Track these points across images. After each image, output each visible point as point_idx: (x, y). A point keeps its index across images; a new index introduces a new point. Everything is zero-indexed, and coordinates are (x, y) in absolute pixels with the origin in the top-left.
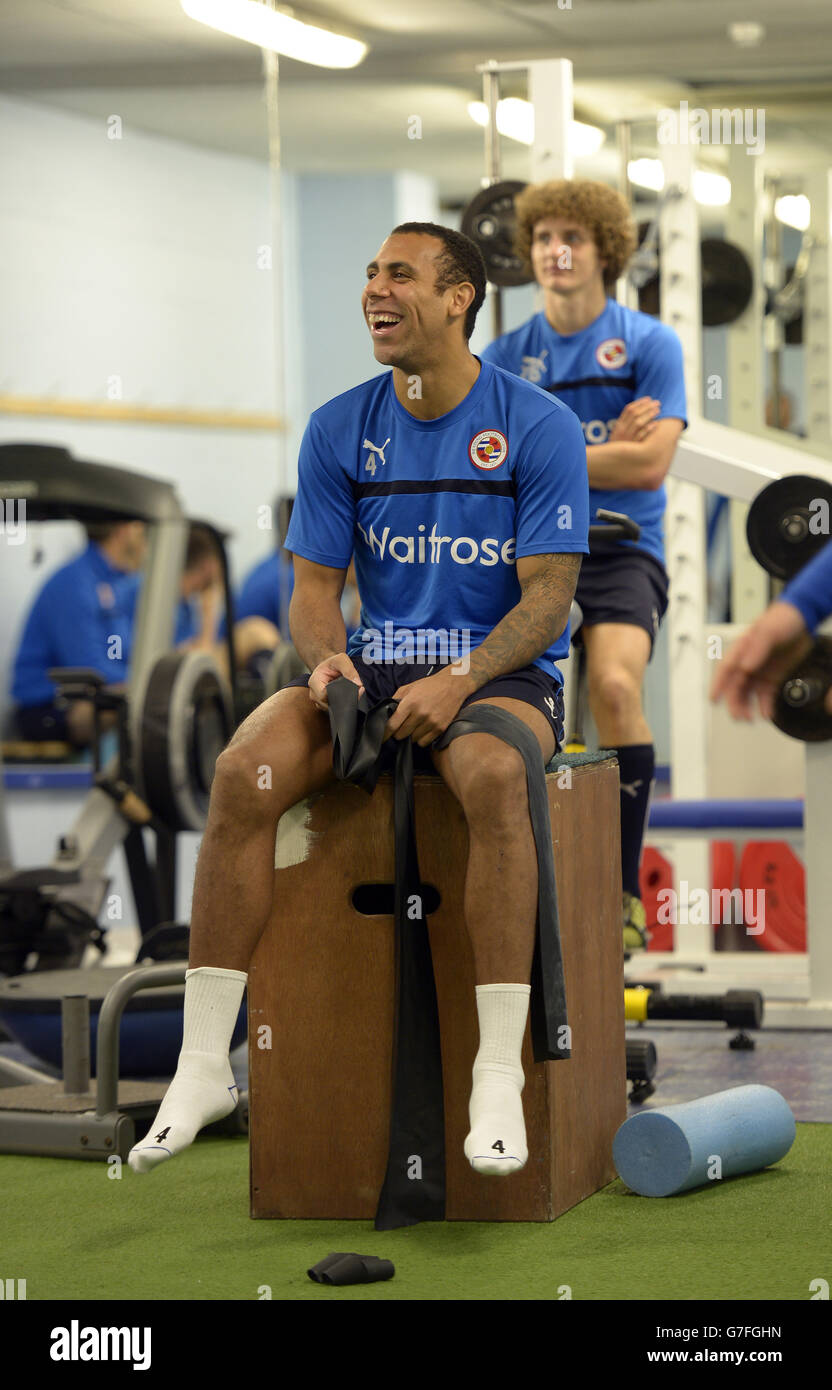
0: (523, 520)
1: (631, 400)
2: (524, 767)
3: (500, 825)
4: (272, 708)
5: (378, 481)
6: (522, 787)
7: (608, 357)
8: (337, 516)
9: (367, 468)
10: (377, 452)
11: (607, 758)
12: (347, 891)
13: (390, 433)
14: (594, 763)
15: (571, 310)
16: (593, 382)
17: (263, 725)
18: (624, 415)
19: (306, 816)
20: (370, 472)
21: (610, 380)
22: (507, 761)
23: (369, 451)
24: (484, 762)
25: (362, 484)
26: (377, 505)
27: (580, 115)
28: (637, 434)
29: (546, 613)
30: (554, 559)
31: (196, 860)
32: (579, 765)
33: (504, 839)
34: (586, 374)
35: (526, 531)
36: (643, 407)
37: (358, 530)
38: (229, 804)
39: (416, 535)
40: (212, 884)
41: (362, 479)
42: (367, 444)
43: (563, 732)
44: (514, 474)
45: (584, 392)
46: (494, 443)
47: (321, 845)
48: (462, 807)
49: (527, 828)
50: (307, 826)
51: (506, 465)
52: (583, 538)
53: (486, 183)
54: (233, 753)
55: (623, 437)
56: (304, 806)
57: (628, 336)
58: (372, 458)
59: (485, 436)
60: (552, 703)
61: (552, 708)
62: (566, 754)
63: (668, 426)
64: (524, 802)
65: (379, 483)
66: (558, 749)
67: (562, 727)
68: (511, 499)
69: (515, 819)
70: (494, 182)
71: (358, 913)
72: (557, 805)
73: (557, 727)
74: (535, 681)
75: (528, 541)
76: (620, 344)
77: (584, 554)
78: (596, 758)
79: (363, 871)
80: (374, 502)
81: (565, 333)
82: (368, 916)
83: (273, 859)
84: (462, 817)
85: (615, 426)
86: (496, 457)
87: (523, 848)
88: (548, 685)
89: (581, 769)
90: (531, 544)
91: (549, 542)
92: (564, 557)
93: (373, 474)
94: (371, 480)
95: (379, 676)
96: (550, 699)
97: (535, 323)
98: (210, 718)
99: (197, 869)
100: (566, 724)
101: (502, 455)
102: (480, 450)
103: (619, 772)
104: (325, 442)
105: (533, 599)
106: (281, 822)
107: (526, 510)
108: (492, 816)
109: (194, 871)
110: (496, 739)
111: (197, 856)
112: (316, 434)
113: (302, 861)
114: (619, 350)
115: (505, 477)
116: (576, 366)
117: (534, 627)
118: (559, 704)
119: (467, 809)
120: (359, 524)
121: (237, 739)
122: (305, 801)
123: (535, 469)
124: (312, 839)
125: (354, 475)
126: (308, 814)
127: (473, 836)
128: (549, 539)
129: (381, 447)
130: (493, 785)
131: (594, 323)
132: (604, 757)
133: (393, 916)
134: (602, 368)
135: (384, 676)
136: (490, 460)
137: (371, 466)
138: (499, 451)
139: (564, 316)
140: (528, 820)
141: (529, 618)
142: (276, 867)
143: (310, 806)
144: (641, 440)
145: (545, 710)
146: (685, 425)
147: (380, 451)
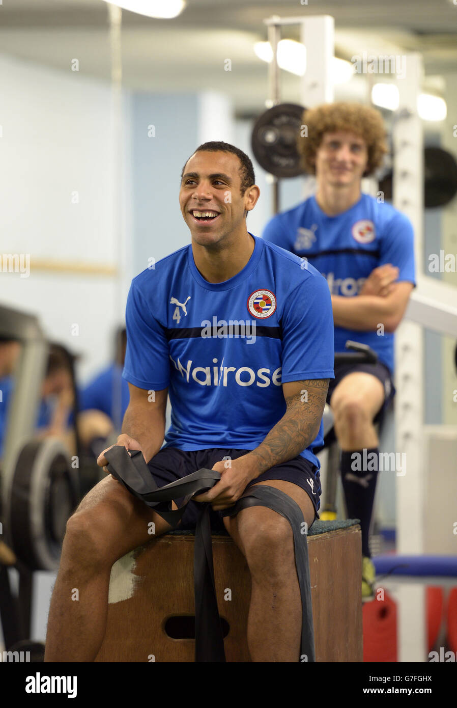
0: (287, 356)
1: (375, 266)
2: (292, 532)
3: (274, 574)
4: (107, 485)
5: (182, 327)
6: (290, 546)
7: (361, 234)
8: (153, 352)
9: (174, 318)
10: (181, 306)
11: (353, 525)
12: (161, 621)
13: (190, 292)
14: (344, 529)
15: (337, 197)
16: (349, 251)
17: (102, 497)
18: (372, 277)
19: (133, 564)
20: (176, 320)
21: (362, 251)
22: (279, 526)
23: (175, 306)
24: (262, 527)
25: (171, 329)
26: (182, 345)
27: (338, 54)
28: (381, 292)
29: (308, 423)
30: (311, 384)
31: (51, 597)
32: (332, 530)
33: (277, 585)
34: (343, 244)
35: (290, 363)
36: (386, 273)
37: (170, 361)
38: (75, 555)
39: (212, 365)
40: (62, 615)
41: (170, 326)
42: (174, 301)
43: (319, 504)
44: (281, 322)
45: (343, 259)
46: (266, 299)
47: (142, 586)
48: (246, 561)
49: (294, 577)
50: (133, 572)
51: (275, 316)
52: (330, 368)
53: (270, 104)
54: (79, 517)
55: (370, 293)
56: (131, 557)
57: (376, 220)
58: (177, 311)
59: (259, 294)
60: (312, 482)
61: (312, 486)
62: (322, 522)
63: (403, 288)
64: (292, 557)
65: (183, 329)
66: (317, 516)
67: (319, 500)
68: (279, 340)
69: (285, 569)
70: (276, 104)
71: (169, 638)
72: (316, 559)
73: (315, 501)
74: (301, 467)
75: (292, 370)
76: (370, 224)
77: (331, 379)
78: (345, 525)
79: (174, 605)
80: (180, 342)
81: (330, 214)
82: (176, 640)
83: (108, 596)
84: (246, 567)
85: (364, 285)
86: (268, 309)
87: (290, 591)
88: (309, 468)
89: (333, 533)
90: (293, 373)
91: (305, 372)
92: (318, 382)
93: (178, 322)
94: (177, 327)
95: (185, 462)
96: (311, 480)
97: (308, 204)
98: (61, 488)
99: (51, 604)
100: (322, 498)
101: (272, 309)
102: (256, 304)
103: (361, 536)
104: (143, 301)
105: (298, 412)
106: (113, 568)
107: (289, 349)
108: (269, 569)
109: (49, 605)
110: (271, 511)
111: (51, 593)
112: (136, 293)
113: (128, 598)
114: (369, 229)
115: (274, 324)
116: (338, 240)
117: (302, 433)
118: (317, 483)
119: (250, 561)
120: (171, 356)
121: (82, 507)
122: (132, 553)
123: (296, 319)
124: (136, 581)
125: (165, 324)
126: (134, 563)
127: (254, 582)
128: (305, 370)
129: (183, 303)
130: (269, 544)
131: (353, 208)
132: (350, 524)
133: (194, 640)
134: (357, 242)
135: (189, 462)
136: (263, 311)
137: (177, 317)
138: (270, 305)
139: (331, 200)
140: (294, 571)
141: (298, 426)
142: (109, 602)
143: (136, 557)
144: (384, 296)
145: (306, 488)
146: (414, 286)
147: (183, 306)
